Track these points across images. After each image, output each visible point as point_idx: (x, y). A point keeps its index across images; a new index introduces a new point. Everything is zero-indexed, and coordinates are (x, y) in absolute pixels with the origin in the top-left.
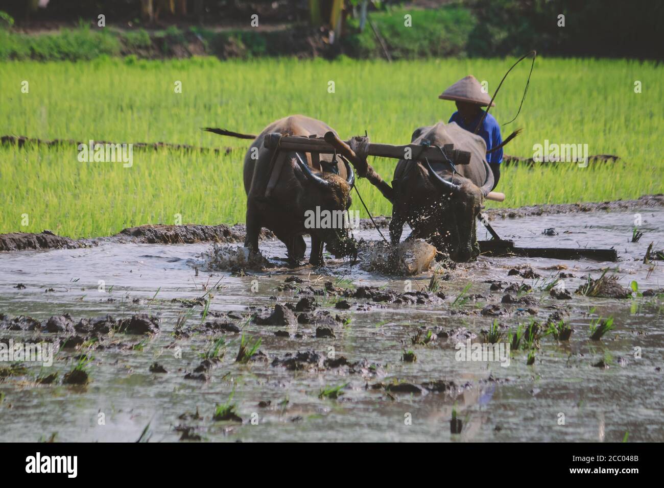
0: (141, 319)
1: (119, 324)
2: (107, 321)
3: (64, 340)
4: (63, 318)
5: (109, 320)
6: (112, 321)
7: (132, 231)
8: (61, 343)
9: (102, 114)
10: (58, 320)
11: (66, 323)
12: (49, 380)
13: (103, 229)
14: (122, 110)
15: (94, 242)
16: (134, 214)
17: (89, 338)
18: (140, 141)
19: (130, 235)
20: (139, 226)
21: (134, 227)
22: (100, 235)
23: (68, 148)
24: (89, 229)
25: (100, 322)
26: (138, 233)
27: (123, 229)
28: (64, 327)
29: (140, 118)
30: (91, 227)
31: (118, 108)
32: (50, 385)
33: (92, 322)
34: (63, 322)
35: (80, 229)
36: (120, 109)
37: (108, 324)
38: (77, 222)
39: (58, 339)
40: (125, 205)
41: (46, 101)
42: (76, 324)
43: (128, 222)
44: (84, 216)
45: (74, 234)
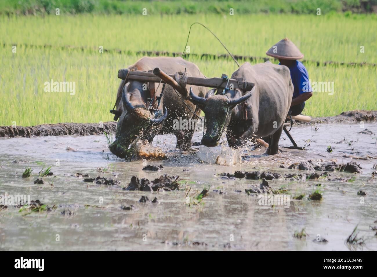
0: (352, 165)
1: (340, 168)
2: (333, 165)
3: (308, 176)
4: (308, 163)
5: (334, 165)
6: (335, 166)
7: (347, 114)
8: (307, 177)
9: (330, 46)
10: (305, 163)
11: (310, 166)
12: (300, 198)
13: (330, 112)
14: (342, 43)
15: (325, 120)
16: (349, 104)
17: (323, 174)
18: (352, 62)
19: (346, 116)
20: (351, 111)
21: (348, 111)
22: (328, 115)
23: (312, 65)
24: (323, 112)
25: (329, 166)
26: (351, 115)
27: (342, 112)
28: (308, 168)
29: (352, 48)
30: (324, 111)
31: (340, 42)
32: (301, 200)
33: (324, 166)
34: (308, 165)
35: (317, 112)
36: (341, 43)
37: (334, 167)
38: (316, 108)
39: (305, 174)
40: (344, 98)
41: (299, 37)
42: (315, 166)
43: (345, 108)
44: (320, 104)
45: (314, 115)
